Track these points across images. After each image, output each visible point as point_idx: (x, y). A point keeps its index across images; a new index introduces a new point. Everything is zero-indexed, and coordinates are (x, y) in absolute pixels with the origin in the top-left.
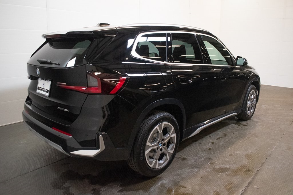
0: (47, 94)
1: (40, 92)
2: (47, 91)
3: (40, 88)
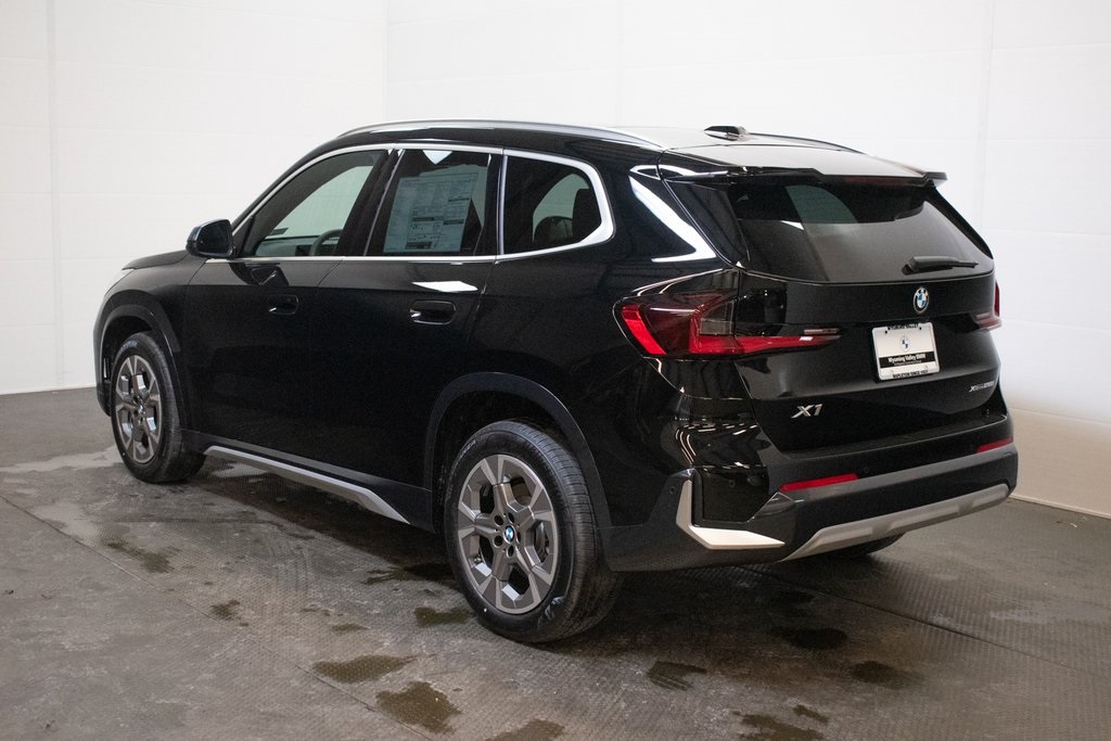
0: (933, 367)
1: (896, 373)
2: (929, 357)
3: (890, 360)
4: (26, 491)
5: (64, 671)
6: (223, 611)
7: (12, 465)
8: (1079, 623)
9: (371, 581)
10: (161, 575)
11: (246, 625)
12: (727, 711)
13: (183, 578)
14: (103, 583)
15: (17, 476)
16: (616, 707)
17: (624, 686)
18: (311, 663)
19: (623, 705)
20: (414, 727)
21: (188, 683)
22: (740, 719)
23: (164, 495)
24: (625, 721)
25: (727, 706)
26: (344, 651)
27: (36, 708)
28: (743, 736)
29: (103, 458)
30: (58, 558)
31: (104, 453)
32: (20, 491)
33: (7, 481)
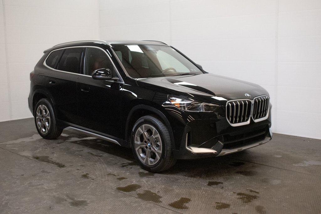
4: (14, 148)
5: (47, 194)
6: (85, 176)
7: (6, 142)
8: (317, 165)
9: (123, 166)
10: (63, 168)
11: (93, 179)
12: (232, 192)
13: (70, 169)
14: (48, 171)
15: (10, 144)
16: (202, 194)
17: (203, 188)
18: (115, 188)
19: (204, 193)
20: (150, 202)
21: (84, 195)
22: (236, 194)
23: (55, 147)
24: (206, 196)
25: (232, 191)
26: (123, 184)
27: (44, 204)
28: (238, 198)
29: (32, 138)
30: (32, 165)
31: (32, 137)
32: (12, 148)
33: (7, 146)
